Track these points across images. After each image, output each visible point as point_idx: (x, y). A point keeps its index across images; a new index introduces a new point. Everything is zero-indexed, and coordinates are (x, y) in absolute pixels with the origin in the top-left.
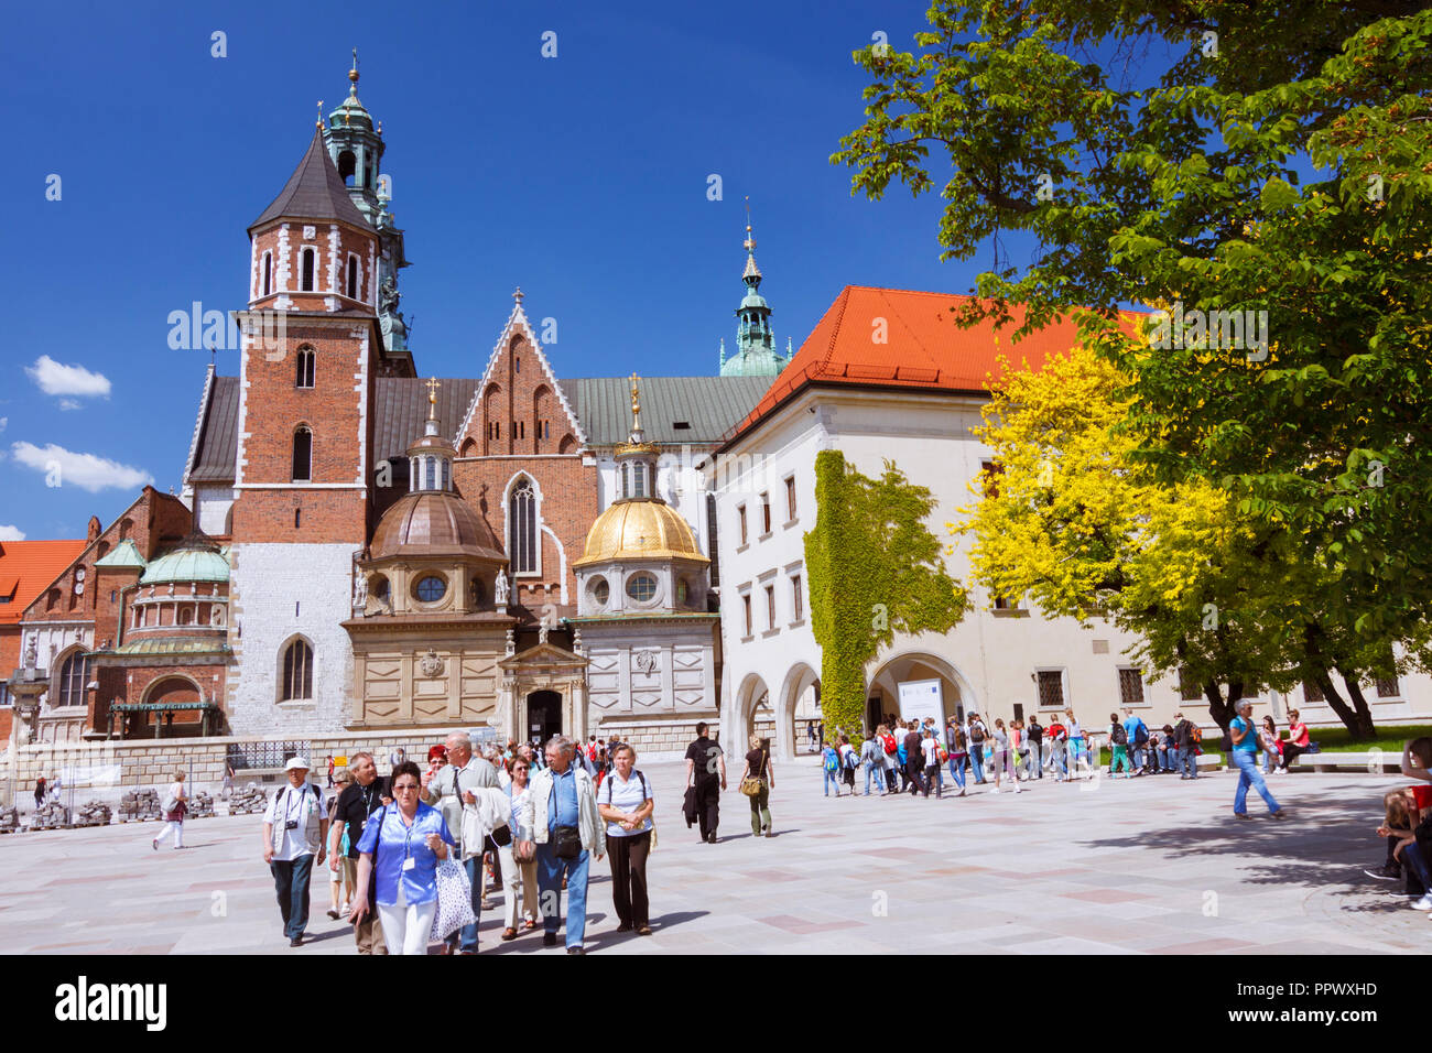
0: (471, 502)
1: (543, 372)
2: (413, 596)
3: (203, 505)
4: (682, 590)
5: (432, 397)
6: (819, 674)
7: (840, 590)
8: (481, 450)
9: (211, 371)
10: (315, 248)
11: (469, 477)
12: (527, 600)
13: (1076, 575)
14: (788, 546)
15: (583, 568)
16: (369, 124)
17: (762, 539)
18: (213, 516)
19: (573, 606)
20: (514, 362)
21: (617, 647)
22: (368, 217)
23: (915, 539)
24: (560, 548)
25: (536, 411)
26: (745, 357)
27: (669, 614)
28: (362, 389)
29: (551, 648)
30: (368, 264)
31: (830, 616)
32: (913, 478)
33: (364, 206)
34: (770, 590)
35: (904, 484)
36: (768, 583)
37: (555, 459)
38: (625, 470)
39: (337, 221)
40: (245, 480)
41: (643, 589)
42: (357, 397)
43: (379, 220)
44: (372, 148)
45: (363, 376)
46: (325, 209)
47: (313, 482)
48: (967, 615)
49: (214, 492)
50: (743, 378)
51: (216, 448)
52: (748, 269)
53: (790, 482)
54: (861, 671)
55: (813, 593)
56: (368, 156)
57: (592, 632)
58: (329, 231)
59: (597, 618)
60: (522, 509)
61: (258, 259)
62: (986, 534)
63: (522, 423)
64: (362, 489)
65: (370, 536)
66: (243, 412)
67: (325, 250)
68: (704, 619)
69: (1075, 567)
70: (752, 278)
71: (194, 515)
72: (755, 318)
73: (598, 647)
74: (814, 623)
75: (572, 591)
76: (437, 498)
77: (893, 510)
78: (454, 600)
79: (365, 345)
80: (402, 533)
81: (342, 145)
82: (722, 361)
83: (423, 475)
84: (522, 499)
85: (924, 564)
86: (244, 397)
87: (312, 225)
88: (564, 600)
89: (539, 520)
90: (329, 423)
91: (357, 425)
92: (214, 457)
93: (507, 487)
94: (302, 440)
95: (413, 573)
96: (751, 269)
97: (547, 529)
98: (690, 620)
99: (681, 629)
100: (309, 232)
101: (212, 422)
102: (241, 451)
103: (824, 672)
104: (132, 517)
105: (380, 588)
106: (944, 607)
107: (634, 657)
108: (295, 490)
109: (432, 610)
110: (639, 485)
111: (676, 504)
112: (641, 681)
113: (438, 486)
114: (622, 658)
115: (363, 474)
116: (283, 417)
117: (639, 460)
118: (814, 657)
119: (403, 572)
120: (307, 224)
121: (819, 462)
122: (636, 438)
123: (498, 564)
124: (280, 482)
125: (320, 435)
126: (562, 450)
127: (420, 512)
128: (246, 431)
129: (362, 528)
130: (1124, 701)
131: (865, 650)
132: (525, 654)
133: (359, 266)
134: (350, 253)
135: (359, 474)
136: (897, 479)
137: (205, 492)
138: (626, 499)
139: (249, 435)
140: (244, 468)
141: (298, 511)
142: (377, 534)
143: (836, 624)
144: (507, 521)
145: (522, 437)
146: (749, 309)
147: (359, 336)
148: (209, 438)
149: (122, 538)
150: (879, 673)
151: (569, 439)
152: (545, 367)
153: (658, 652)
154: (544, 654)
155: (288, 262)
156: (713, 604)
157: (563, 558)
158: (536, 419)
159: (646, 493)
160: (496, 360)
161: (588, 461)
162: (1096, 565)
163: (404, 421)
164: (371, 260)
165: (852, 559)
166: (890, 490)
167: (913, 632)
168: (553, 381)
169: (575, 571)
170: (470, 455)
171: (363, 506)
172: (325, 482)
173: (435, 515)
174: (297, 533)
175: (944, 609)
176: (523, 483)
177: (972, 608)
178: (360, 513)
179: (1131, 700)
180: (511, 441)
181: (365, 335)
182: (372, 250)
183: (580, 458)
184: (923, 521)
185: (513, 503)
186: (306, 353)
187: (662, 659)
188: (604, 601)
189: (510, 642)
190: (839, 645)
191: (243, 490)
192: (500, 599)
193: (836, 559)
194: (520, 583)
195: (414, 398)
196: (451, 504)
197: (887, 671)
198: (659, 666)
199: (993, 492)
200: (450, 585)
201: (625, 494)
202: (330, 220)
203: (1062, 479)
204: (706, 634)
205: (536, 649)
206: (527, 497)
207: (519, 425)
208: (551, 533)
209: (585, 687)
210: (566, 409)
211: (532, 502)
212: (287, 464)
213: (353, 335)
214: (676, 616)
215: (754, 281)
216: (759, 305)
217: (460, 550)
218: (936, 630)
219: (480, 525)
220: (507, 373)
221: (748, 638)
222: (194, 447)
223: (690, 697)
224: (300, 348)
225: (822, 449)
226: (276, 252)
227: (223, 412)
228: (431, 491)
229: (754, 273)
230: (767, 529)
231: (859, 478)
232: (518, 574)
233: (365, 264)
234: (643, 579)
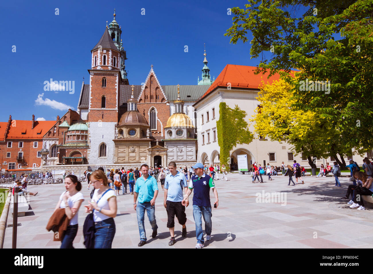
0: (141, 113)
1: (157, 84)
2: (128, 134)
3: (82, 113)
4: (188, 134)
5: (133, 89)
6: (219, 153)
7: (224, 134)
8: (143, 101)
9: (83, 83)
10: (106, 55)
11: (141, 108)
12: (154, 135)
13: (279, 131)
14: (213, 124)
15: (166, 128)
16: (118, 26)
17: (207, 122)
18: (84, 116)
19: (164, 137)
20: (151, 81)
21: (174, 146)
22: (118, 48)
23: (242, 123)
24: (161, 124)
25: (156, 93)
26: (204, 81)
27: (185, 139)
28: (117, 87)
29: (159, 146)
30: (118, 59)
31: (222, 140)
32: (242, 109)
33: (117, 45)
34: (209, 134)
35: (240, 110)
36: (208, 132)
37: (160, 104)
38: (176, 106)
39: (111, 49)
40: (91, 108)
41: (180, 133)
42: (116, 89)
43: (120, 49)
44: (119, 32)
45: (117, 84)
46: (108, 46)
47: (106, 108)
48: (253, 140)
49: (84, 110)
50: (203, 86)
51: (84, 100)
52: (204, 60)
53: (213, 109)
54: (229, 152)
55: (218, 135)
56: (118, 34)
57: (168, 143)
58: (109, 51)
59: (169, 140)
60: (153, 115)
61: (93, 58)
62: (258, 122)
63: (153, 95)
64: (117, 110)
65: (119, 121)
66: (90, 92)
67: (108, 56)
68: (193, 140)
69: (278, 129)
70: (206, 62)
71: (80, 115)
72: (206, 72)
73: (170, 146)
74: (218, 141)
75: (164, 133)
76: (133, 112)
77: (237, 116)
78: (137, 135)
79: (117, 77)
80: (126, 120)
81: (112, 31)
82: (198, 82)
83: (131, 107)
84: (153, 113)
85: (244, 128)
86: (90, 89)
87: (105, 50)
88: (162, 135)
89: (157, 117)
90: (110, 95)
91: (116, 95)
92: (84, 102)
93: (149, 110)
94: (103, 99)
95: (128, 129)
96: (205, 60)
97: (158, 119)
98: (190, 140)
99: (188, 142)
100: (105, 51)
101: (84, 95)
102: (90, 101)
103: (221, 152)
104: (66, 116)
105: (121, 132)
106: (248, 138)
107: (178, 148)
108: (102, 110)
109: (133, 137)
110: (179, 110)
111: (187, 114)
112: (179, 154)
113: (134, 109)
114: (175, 149)
115: (117, 107)
116: (99, 94)
117: (179, 104)
118: (218, 149)
119: (126, 129)
120: (104, 50)
121: (220, 105)
122: (179, 99)
123: (147, 127)
124: (99, 108)
125: (107, 98)
126: (162, 101)
127: (130, 115)
128: (91, 97)
129: (117, 119)
130: (289, 160)
131: (230, 148)
132: (153, 147)
133: (116, 59)
134: (114, 56)
135: (116, 107)
136: (238, 109)
137: (82, 110)
138: (176, 113)
139: (92, 98)
140: (91, 105)
141: (103, 115)
142: (120, 120)
143: (223, 142)
144: (149, 118)
145: (153, 99)
146: (204, 69)
147: (116, 75)
148: (83, 98)
149: (64, 120)
150: (233, 153)
151: (163, 99)
152: (158, 83)
153: (183, 147)
154: (158, 147)
155: (100, 58)
156: (196, 137)
157: (162, 126)
158: (156, 94)
159: (181, 112)
160: (147, 81)
161: (168, 104)
162: (283, 129)
163: (126, 95)
164: (119, 58)
165: (227, 127)
166: (236, 111)
167: (241, 144)
168: (160, 86)
169: (164, 129)
170: (141, 102)
171: (117, 114)
172: (109, 108)
173: (133, 116)
174: (103, 119)
175: (248, 139)
176: (153, 109)
177: (254, 138)
178: (117, 115)
179: (290, 160)
180: (150, 100)
181: (118, 75)
182: (119, 56)
183: (166, 103)
184: (244, 119)
185: (151, 113)
186: (104, 79)
187: (184, 149)
188: (171, 136)
189: (150, 145)
190: (224, 146)
191: (91, 110)
192: (148, 135)
193: (224, 127)
194: (152, 132)
195: (128, 90)
196: (137, 114)
197: (235, 153)
198: (183, 150)
199: (260, 112)
200: (137, 132)
201: (176, 112)
202: (109, 48)
203: (276, 109)
204: (194, 144)
205: (156, 146)
206: (154, 112)
207: (152, 96)
208: (159, 120)
209: (167, 155)
210: (163, 92)
211: (155, 113)
212: (100, 104)
213: (115, 75)
214: (187, 139)
215: (206, 63)
216: (207, 69)
217: (139, 124)
218: (246, 143)
219: (143, 118)
220: (149, 84)
221: (204, 145)
222: (80, 100)
223: (190, 157)
224: (103, 78)
225: (221, 102)
226: (97, 56)
227: (86, 92)
228: (132, 110)
229: (206, 61)
230: (208, 120)
231: (229, 109)
232: (152, 130)
233: (117, 59)
234: (180, 131)
